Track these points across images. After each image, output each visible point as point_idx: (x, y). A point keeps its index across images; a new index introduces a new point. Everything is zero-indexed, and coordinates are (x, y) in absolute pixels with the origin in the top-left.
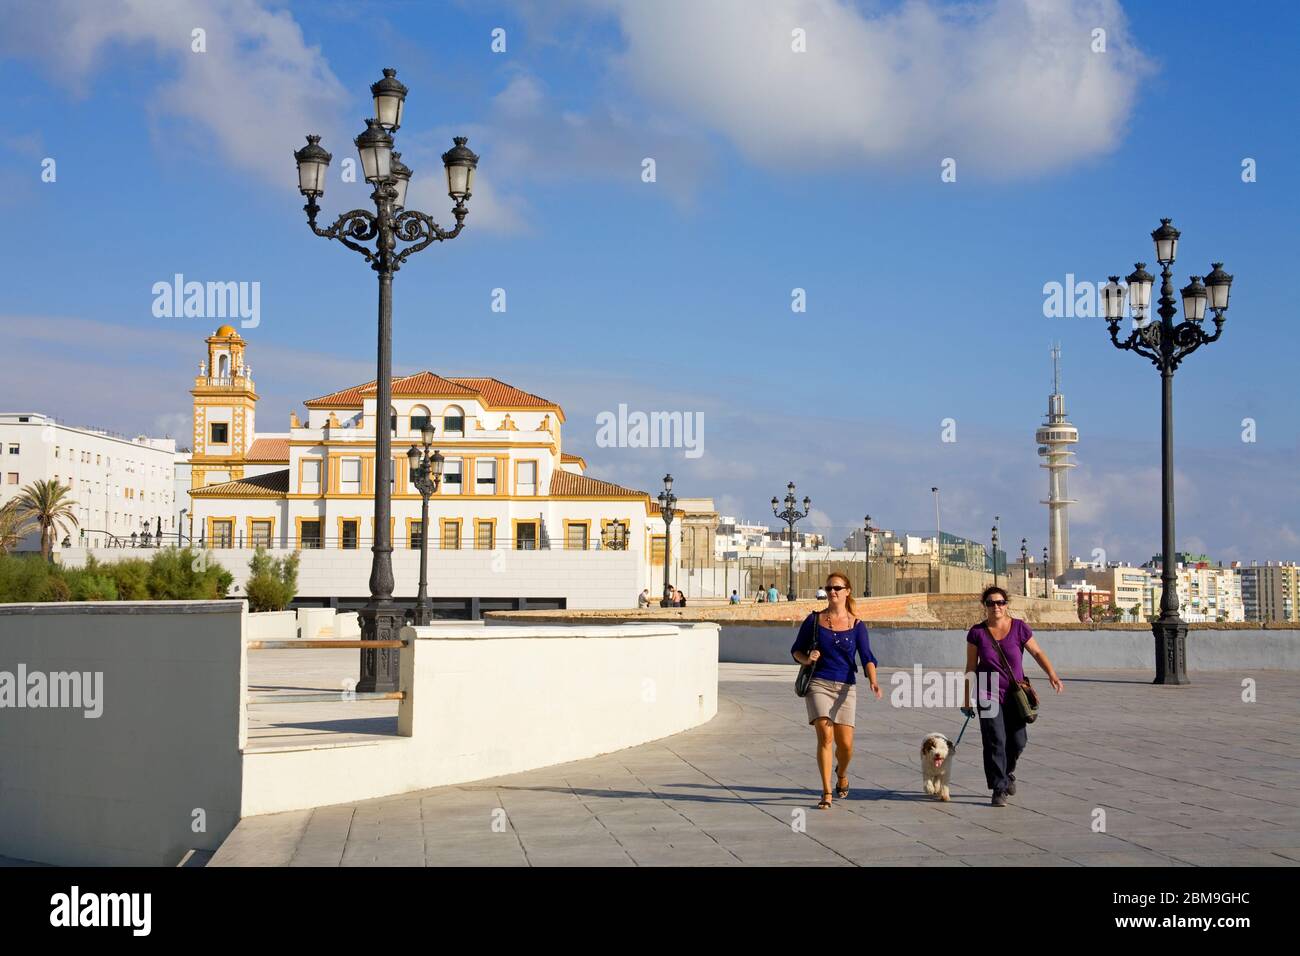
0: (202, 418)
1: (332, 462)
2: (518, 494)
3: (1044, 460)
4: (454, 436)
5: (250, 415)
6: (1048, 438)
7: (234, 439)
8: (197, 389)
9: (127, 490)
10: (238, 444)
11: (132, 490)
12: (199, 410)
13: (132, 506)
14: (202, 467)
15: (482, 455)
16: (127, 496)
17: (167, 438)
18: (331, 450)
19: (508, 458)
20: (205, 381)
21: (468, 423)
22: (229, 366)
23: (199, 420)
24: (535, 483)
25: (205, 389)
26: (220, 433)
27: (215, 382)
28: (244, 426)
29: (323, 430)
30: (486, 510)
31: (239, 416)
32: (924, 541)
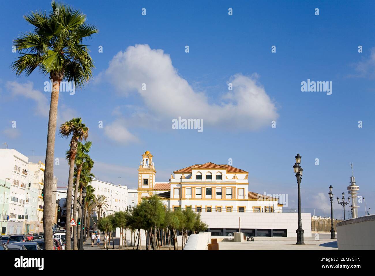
0: (141, 177)
1: (183, 189)
2: (239, 198)
3: (350, 195)
4: (219, 181)
5: (154, 176)
6: (351, 189)
7: (150, 184)
8: (140, 169)
9: (116, 199)
10: (151, 185)
11: (117, 200)
12: (140, 175)
13: (117, 204)
14: (141, 192)
15: (227, 187)
16: (116, 201)
17: (125, 185)
18: (183, 185)
19: (236, 188)
20: (142, 167)
21: (223, 177)
22: (148, 162)
23: (140, 178)
24: (244, 195)
25: (142, 169)
26: (146, 182)
27: (145, 167)
28: (153, 179)
29: (180, 179)
30: (229, 203)
31: (151, 177)
32: (317, 217)
